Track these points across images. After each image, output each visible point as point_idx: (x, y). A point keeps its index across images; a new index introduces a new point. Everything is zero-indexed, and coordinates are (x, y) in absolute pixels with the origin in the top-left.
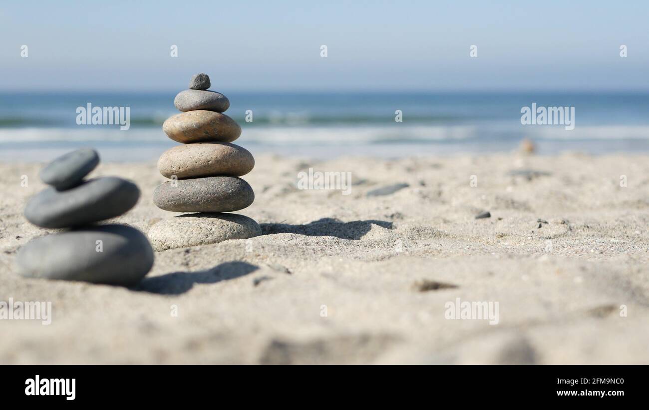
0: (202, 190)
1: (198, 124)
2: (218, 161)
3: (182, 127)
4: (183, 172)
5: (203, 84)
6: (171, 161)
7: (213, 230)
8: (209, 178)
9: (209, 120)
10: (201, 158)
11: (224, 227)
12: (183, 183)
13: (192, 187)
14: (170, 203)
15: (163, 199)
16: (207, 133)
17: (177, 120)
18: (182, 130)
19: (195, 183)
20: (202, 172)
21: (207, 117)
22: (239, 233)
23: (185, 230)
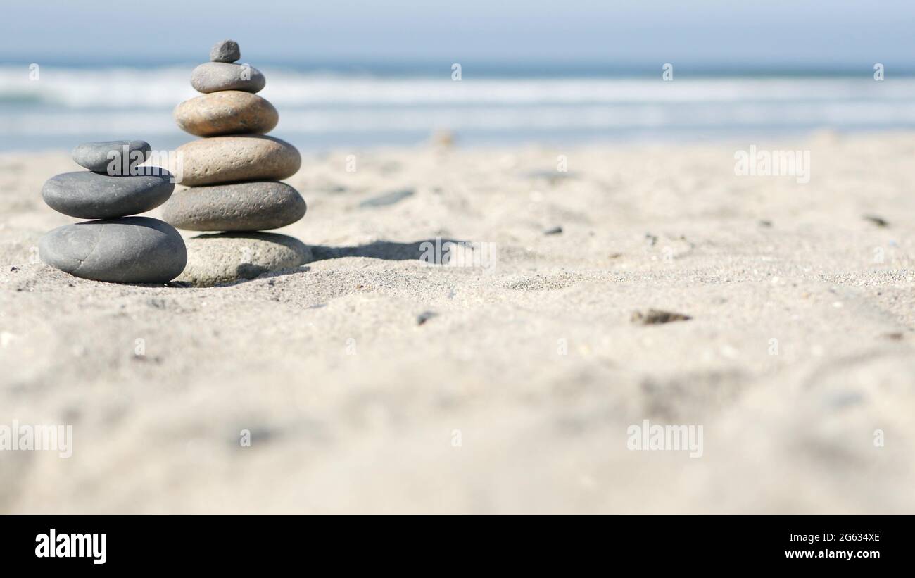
0: (241, 200)
1: (235, 111)
2: (262, 161)
3: (211, 115)
4: (211, 175)
5: (231, 54)
6: (194, 161)
7: (258, 255)
8: (249, 184)
9: (248, 103)
10: (238, 156)
11: (271, 251)
12: (211, 192)
13: (227, 196)
14: (192, 219)
15: (181, 214)
16: (245, 122)
17: (202, 105)
18: (211, 119)
19: (229, 191)
20: (238, 176)
21: (246, 101)
22: (291, 258)
23: (220, 256)
